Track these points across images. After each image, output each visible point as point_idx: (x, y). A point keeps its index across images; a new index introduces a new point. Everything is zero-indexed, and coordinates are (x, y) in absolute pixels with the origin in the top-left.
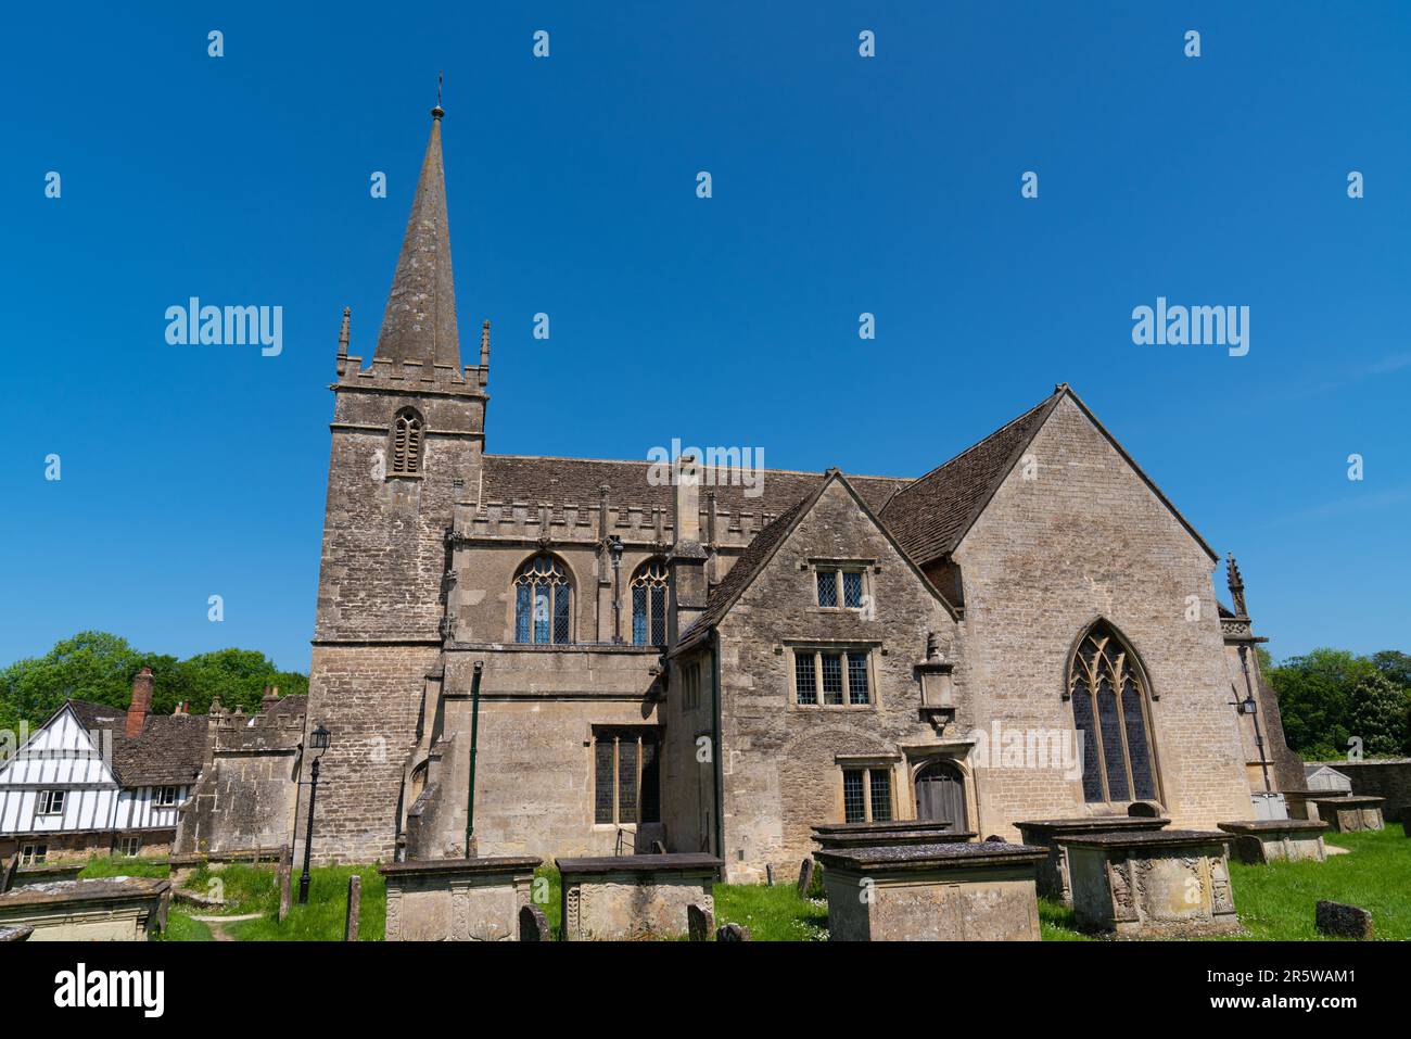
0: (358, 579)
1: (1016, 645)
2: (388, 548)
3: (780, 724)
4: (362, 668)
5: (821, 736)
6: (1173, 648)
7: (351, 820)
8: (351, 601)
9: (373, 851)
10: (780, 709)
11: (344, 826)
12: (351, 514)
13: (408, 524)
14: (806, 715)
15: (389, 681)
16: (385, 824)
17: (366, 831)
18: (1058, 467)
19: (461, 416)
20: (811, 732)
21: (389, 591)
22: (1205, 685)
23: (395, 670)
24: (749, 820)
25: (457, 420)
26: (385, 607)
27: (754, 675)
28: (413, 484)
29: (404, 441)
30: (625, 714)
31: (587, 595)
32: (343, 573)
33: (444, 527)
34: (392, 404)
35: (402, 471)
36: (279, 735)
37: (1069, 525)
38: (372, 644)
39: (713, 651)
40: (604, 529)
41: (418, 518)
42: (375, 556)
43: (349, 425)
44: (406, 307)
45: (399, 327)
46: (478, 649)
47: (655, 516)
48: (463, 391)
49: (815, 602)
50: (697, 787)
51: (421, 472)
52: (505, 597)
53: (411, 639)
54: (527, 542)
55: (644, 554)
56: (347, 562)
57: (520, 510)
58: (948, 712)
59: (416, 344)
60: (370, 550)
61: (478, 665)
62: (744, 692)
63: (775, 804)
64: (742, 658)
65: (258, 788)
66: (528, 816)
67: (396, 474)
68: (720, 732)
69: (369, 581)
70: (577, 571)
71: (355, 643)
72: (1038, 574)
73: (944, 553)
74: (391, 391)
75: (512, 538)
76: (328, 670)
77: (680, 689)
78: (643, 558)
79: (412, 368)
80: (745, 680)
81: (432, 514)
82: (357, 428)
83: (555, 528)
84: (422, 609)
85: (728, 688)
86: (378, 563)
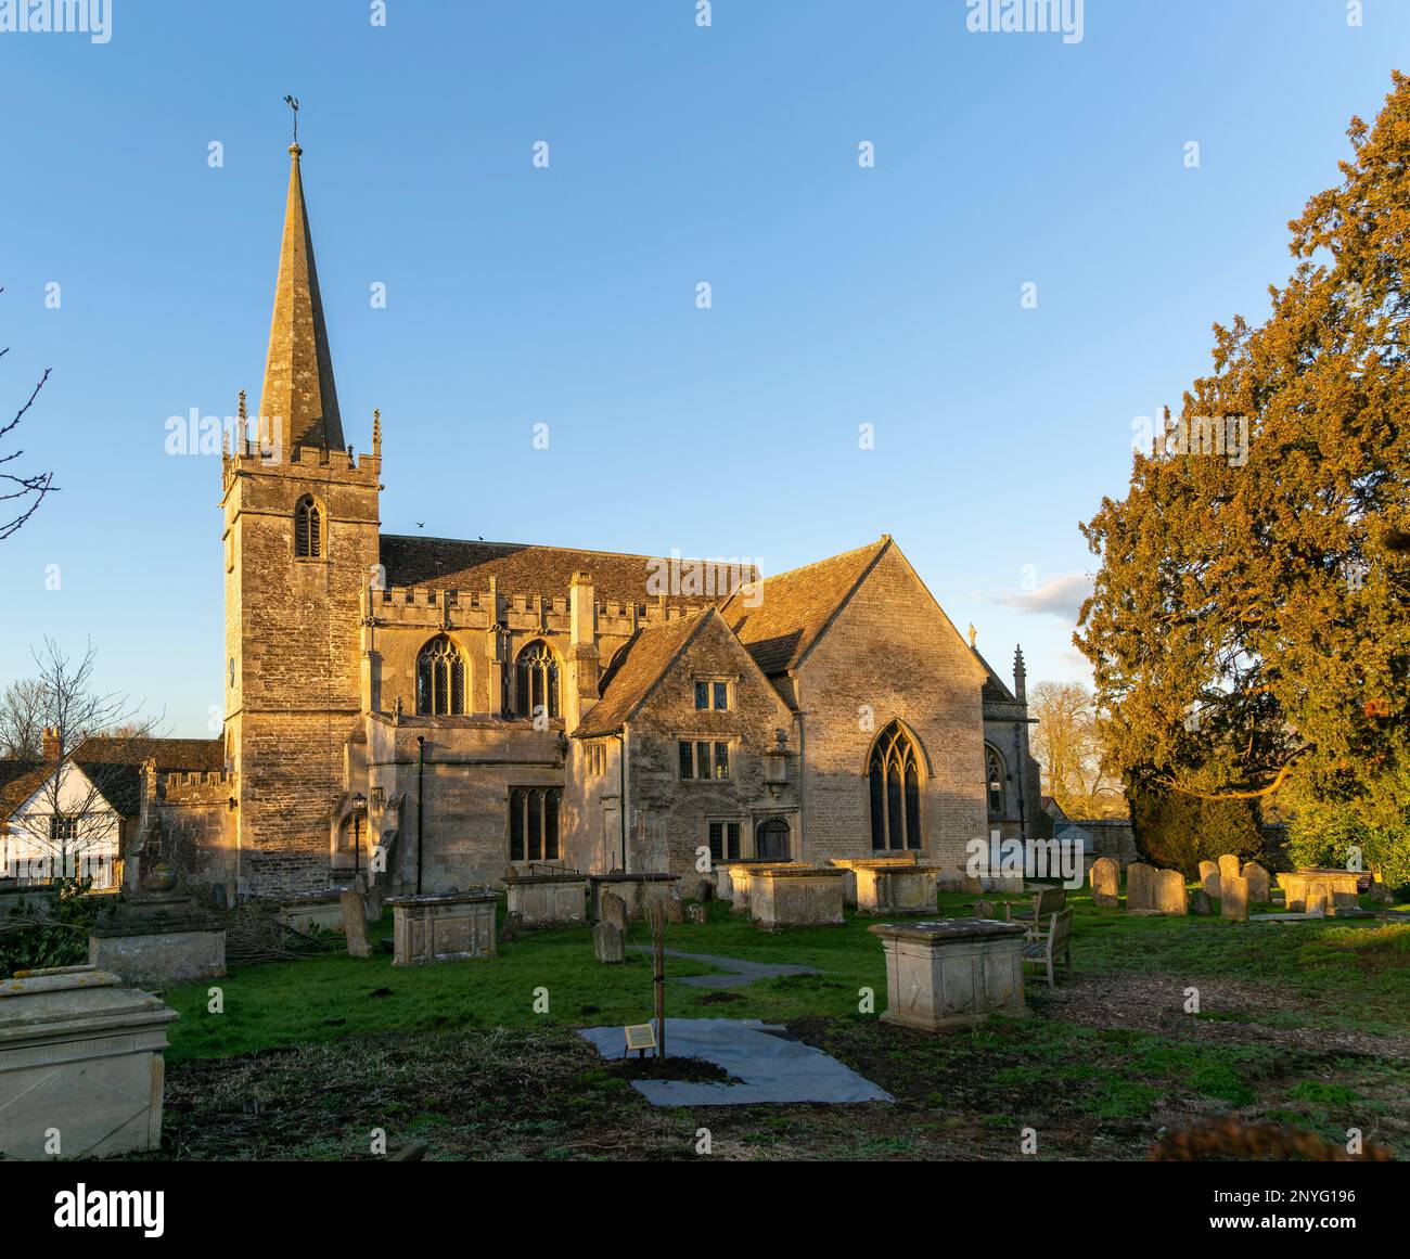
0: (277, 655)
1: (834, 738)
2: (302, 627)
3: (669, 793)
4: (286, 734)
5: (696, 801)
6: (946, 742)
7: (286, 860)
8: (272, 675)
10: (669, 782)
11: (280, 865)
12: (265, 595)
13: (318, 606)
14: (687, 786)
15: (310, 744)
16: (314, 863)
17: (298, 869)
18: (876, 604)
19: (358, 504)
20: (690, 799)
21: (305, 665)
23: (315, 734)
25: (354, 507)
26: (303, 680)
27: (651, 758)
28: (320, 568)
29: (307, 527)
30: (533, 777)
31: (481, 673)
32: (263, 649)
33: (350, 609)
34: (294, 491)
35: (307, 555)
36: (213, 791)
37: (880, 649)
38: (293, 712)
39: (622, 739)
40: (494, 616)
41: (326, 600)
42: (291, 634)
43: (256, 511)
44: (291, 386)
45: (287, 407)
46: (420, 727)
47: (537, 604)
48: (359, 480)
49: (694, 704)
50: (601, 834)
51: (325, 557)
52: (411, 673)
53: (327, 708)
54: (428, 626)
55: (528, 638)
56: (265, 639)
57: (423, 596)
58: (783, 785)
59: (306, 426)
60: (286, 629)
61: (421, 739)
62: (644, 769)
63: (665, 846)
64: (644, 746)
65: (197, 835)
66: (462, 855)
67: (302, 558)
68: (627, 797)
69: (287, 657)
70: (471, 652)
71: (278, 711)
72: (853, 686)
73: (786, 668)
74: (293, 479)
75: (415, 622)
76: (257, 735)
77: (582, 761)
78: (527, 642)
79: (310, 455)
80: (645, 762)
81: (338, 597)
82: (263, 514)
83: (452, 614)
84: (335, 681)
85: (633, 766)
86: (294, 640)
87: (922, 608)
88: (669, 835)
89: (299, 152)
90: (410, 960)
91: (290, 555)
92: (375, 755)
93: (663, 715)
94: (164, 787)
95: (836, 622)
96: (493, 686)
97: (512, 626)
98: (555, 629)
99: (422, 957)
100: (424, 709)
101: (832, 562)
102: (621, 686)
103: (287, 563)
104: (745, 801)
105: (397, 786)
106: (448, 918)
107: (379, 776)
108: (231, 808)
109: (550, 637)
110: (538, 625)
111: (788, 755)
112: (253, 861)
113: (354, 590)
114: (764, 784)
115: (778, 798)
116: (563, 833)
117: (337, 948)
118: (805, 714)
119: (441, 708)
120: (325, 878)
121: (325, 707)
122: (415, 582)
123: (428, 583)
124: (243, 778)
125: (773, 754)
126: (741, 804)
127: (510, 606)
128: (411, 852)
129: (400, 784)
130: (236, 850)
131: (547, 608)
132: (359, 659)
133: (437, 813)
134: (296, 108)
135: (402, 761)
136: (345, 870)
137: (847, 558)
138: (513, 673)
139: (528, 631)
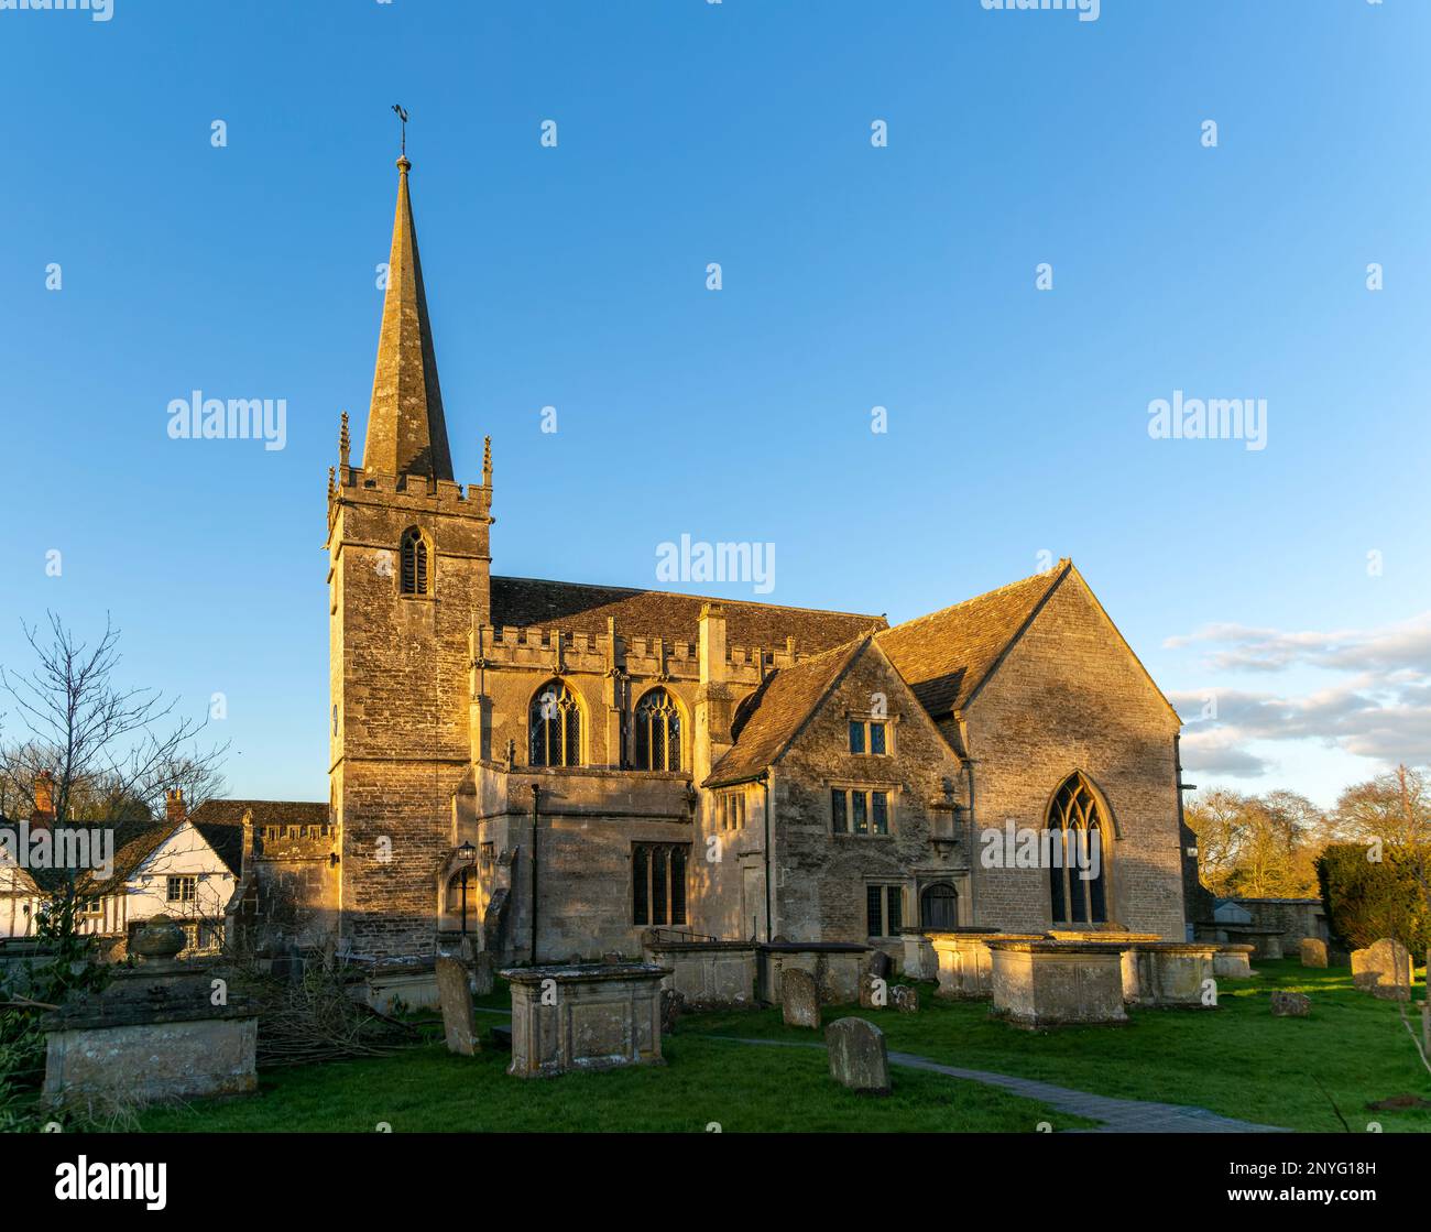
0: (381, 699)
1: (1007, 790)
2: (407, 669)
3: (820, 849)
4: (391, 783)
5: (852, 858)
6: (1134, 798)
7: (390, 921)
8: (376, 719)
9: (411, 948)
10: (821, 836)
11: (384, 925)
12: (368, 634)
13: (424, 646)
14: (841, 841)
15: (417, 795)
16: (420, 925)
17: (404, 930)
18: (1054, 637)
19: (468, 537)
20: (845, 855)
21: (412, 710)
22: (1158, 831)
23: (422, 785)
24: (796, 923)
25: (463, 542)
26: (408, 727)
27: (800, 807)
28: (427, 606)
29: (413, 562)
30: (658, 832)
31: (598, 721)
32: (366, 692)
33: (459, 650)
34: (400, 522)
35: (413, 592)
36: (314, 846)
37: (1057, 690)
38: (398, 761)
39: (766, 786)
40: (612, 660)
41: (434, 641)
42: (395, 677)
43: (361, 542)
44: (397, 412)
45: (393, 434)
46: (535, 773)
47: (658, 649)
48: (469, 512)
49: (848, 747)
50: (739, 896)
51: (432, 594)
52: (524, 720)
53: (435, 757)
54: (542, 669)
55: (648, 685)
56: (368, 681)
57: (535, 637)
58: (951, 843)
59: (412, 455)
60: (390, 671)
61: (535, 787)
62: (793, 821)
63: (816, 912)
64: (792, 793)
65: (296, 893)
66: (581, 918)
67: (408, 595)
68: (772, 852)
69: (391, 701)
70: (587, 698)
71: (383, 760)
72: (1029, 731)
73: (951, 709)
74: (399, 509)
75: (529, 665)
76: (360, 786)
77: (713, 814)
78: (648, 688)
79: (417, 485)
80: (793, 812)
81: (446, 638)
82: (366, 546)
83: (567, 656)
84: (442, 729)
85: (780, 817)
86: (399, 683)
87: (1105, 643)
88: (822, 897)
89: (408, 166)
90: (537, 1068)
91: (395, 593)
92: (484, 806)
93: (813, 758)
94: (261, 840)
95: (1009, 657)
96: (611, 736)
97: (631, 671)
98: (676, 676)
99: (554, 1063)
100: (538, 760)
101: (992, 597)
102: (759, 730)
103: (392, 600)
104: (907, 860)
105: (509, 840)
106: (592, 1003)
107: (490, 828)
108: (333, 864)
109: (671, 684)
110: (658, 671)
111: (957, 809)
112: (356, 922)
113: (463, 630)
114: (928, 842)
115: (945, 858)
116: (691, 896)
117: (433, 1037)
118: (975, 762)
119: (555, 760)
120: (432, 941)
121: (431, 756)
122: (528, 624)
123: (541, 625)
124: (344, 832)
125: (939, 807)
126: (903, 865)
127: (627, 651)
128: (524, 914)
129: (512, 837)
130: (338, 911)
131: (668, 652)
132: (469, 704)
133: (552, 870)
134: (405, 120)
135: (515, 812)
136: (453, 933)
137: (1012, 590)
138: (632, 722)
139: (648, 677)
